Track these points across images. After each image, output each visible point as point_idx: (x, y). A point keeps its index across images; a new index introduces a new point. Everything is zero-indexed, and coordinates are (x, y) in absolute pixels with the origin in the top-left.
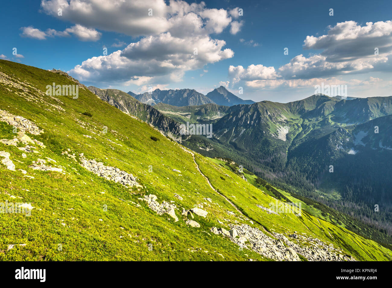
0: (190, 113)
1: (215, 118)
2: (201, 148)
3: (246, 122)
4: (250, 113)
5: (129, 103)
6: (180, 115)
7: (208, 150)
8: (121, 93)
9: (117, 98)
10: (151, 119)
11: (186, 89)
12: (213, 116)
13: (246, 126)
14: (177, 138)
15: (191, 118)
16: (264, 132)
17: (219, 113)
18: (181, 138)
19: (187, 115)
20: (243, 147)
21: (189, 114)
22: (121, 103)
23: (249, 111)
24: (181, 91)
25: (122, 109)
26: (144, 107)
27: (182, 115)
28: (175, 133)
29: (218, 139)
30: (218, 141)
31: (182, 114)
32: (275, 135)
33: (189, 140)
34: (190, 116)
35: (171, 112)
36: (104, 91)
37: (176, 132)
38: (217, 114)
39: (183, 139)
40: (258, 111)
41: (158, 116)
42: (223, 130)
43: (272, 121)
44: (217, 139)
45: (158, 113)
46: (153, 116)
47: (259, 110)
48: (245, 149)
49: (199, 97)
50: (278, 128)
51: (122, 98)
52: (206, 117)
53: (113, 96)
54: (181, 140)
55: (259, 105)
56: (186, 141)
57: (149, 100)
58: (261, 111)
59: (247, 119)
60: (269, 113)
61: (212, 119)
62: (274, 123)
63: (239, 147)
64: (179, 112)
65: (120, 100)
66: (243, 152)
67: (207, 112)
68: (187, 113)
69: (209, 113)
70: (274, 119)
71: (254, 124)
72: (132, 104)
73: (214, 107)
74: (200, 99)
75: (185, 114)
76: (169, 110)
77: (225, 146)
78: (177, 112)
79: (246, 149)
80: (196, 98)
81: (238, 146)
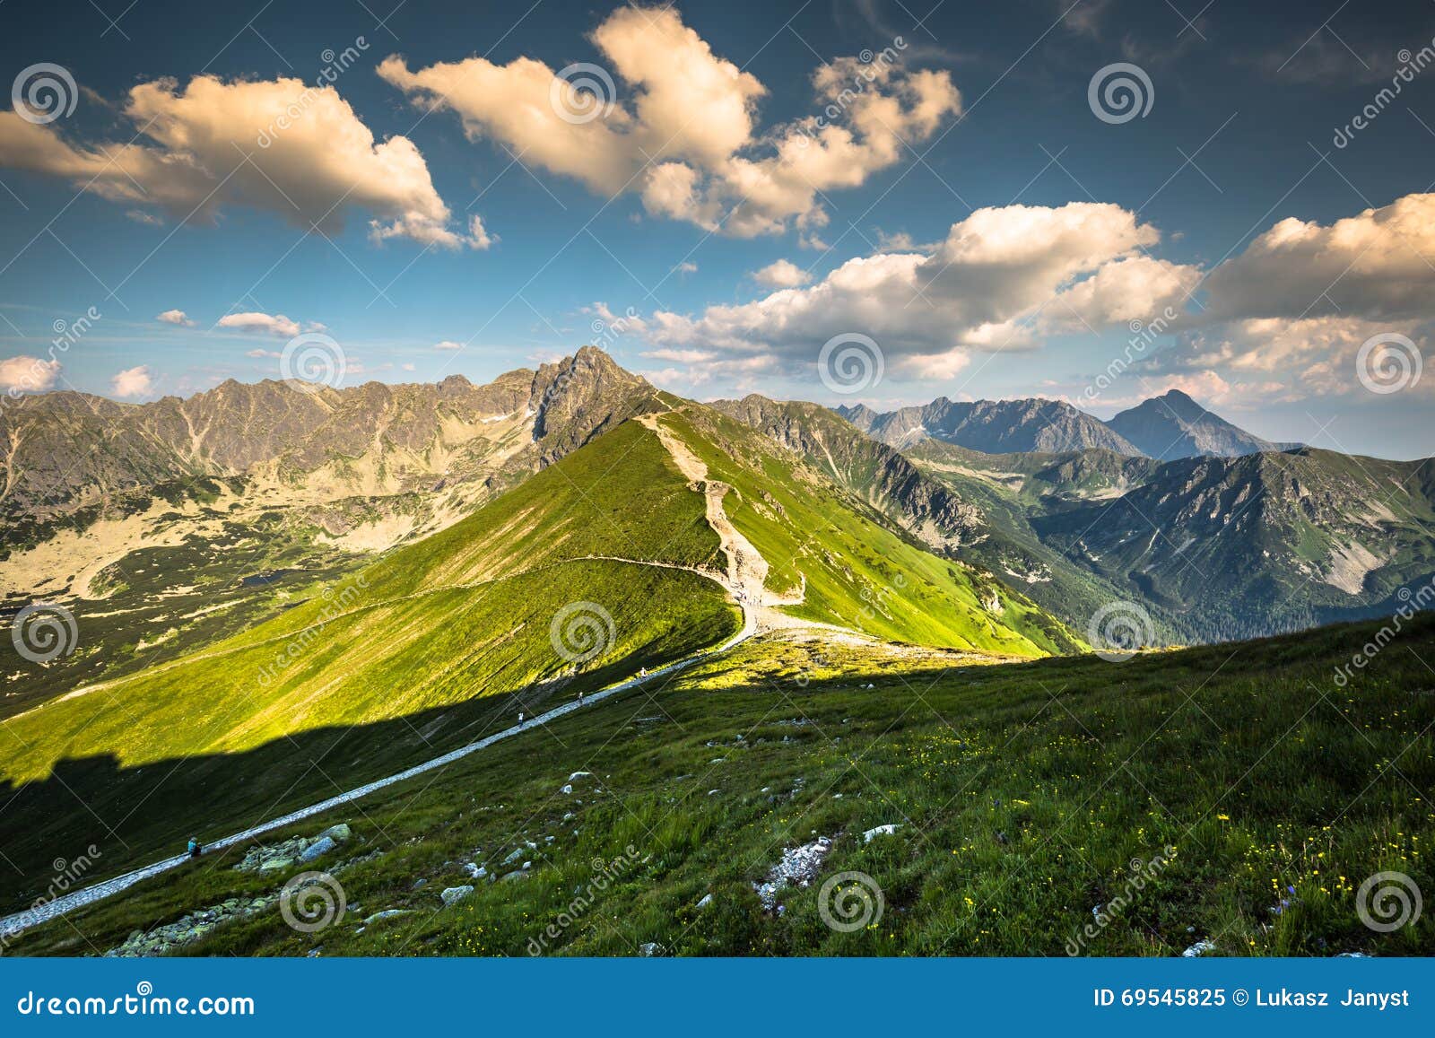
0: (1023, 476)
1: (1105, 497)
2: (1010, 572)
3: (1204, 513)
4: (1224, 486)
5: (836, 437)
6: (990, 480)
7: (1032, 579)
8: (819, 411)
9: (808, 423)
10: (885, 480)
11: (1033, 400)
12: (1098, 488)
13: (1202, 526)
14: (947, 537)
15: (1021, 492)
16: (1267, 555)
17: (1122, 479)
18: (959, 538)
19: (1011, 480)
20: (1174, 594)
21: (1019, 478)
22: (818, 435)
23: (1224, 478)
24: (1016, 404)
25: (816, 452)
26: (874, 448)
27: (995, 479)
28: (943, 523)
29: (1095, 559)
30: (1094, 565)
31: (996, 475)
32: (1313, 568)
33: (979, 546)
34: (1022, 483)
35: (962, 467)
36: (781, 406)
37: (947, 521)
38: (1114, 482)
39: (963, 541)
40: (1257, 483)
41: (904, 474)
42: (1117, 533)
43: (1313, 521)
44: (1089, 561)
45: (908, 466)
46: (892, 475)
47: (1263, 477)
48: (1181, 600)
49: (1076, 425)
50: (1335, 547)
51: (820, 426)
52: (1074, 491)
53: (801, 418)
54: (957, 544)
55: (1265, 461)
56: (972, 547)
57: (914, 429)
58: (1268, 482)
59: (1209, 504)
60: (1305, 492)
61: (1094, 499)
62: (1321, 526)
63: (1160, 591)
64: (987, 469)
65: (815, 430)
66: (1171, 609)
67: (1081, 473)
68: (1014, 475)
69: (1087, 480)
70: (1324, 513)
71: (1233, 525)
72: (843, 440)
73: (1109, 460)
74: (1078, 433)
75: (1005, 476)
76: (956, 463)
77: (1112, 582)
78: (983, 468)
79: (1184, 600)
80: (1065, 431)
81: (1158, 587)
